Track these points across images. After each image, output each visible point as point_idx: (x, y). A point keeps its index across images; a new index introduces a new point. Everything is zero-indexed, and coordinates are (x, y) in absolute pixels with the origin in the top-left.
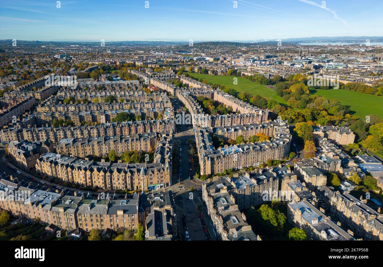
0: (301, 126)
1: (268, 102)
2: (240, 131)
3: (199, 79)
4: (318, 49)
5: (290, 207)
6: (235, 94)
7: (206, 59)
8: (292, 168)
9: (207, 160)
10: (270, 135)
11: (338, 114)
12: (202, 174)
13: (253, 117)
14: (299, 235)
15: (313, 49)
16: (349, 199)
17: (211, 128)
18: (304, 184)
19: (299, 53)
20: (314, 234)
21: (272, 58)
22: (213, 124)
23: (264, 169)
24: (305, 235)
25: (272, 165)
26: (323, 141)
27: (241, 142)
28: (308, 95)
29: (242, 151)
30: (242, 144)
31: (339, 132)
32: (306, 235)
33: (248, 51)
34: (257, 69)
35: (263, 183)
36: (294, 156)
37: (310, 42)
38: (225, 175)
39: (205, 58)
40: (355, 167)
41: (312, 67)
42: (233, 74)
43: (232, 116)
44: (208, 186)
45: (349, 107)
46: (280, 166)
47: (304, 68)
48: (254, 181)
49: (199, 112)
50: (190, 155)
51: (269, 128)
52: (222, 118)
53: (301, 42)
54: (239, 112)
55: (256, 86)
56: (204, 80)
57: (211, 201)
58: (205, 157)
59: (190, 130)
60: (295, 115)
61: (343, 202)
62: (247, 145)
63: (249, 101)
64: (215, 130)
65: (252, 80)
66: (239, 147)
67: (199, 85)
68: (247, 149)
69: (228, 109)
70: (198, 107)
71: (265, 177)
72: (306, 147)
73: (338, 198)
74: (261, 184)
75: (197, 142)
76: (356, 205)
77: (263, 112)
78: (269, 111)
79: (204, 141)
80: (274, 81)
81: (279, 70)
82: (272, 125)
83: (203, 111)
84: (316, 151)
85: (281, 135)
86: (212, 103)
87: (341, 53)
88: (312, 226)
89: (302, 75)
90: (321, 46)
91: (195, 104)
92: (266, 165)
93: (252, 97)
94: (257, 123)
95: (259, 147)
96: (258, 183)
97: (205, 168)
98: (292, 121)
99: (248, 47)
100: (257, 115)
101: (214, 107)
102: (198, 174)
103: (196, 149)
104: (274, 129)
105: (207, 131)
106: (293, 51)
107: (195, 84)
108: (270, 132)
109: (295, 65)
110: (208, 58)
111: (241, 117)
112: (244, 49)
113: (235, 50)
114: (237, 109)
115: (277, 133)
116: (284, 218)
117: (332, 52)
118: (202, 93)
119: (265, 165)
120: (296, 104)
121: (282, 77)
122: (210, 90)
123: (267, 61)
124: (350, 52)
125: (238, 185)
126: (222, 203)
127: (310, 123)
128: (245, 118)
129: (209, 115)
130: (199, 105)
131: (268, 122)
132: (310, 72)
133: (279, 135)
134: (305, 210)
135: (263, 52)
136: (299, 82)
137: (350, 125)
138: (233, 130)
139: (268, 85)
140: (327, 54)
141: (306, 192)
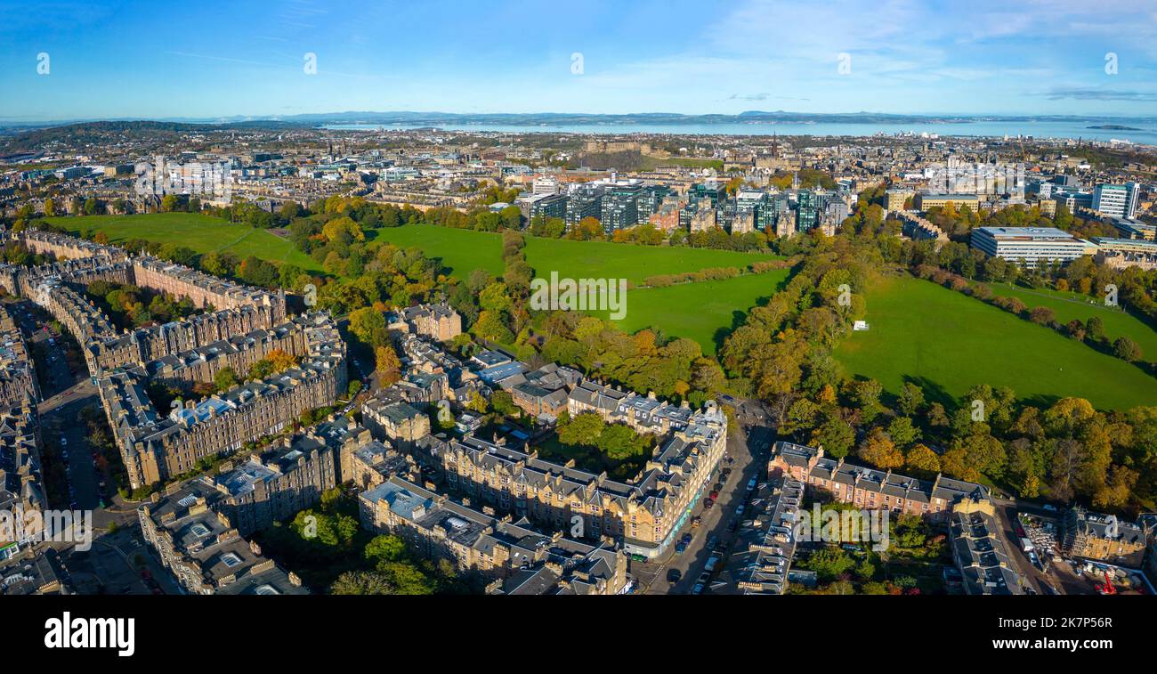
0: (361, 318)
1: (279, 272)
2: (222, 357)
3: (83, 232)
4: (362, 138)
5: (363, 499)
6: (192, 263)
7: (94, 172)
8: (359, 417)
9: (142, 451)
10: (299, 352)
11: (425, 277)
12: (134, 486)
13: (250, 314)
14: (388, 547)
15: (352, 139)
16: (476, 448)
17: (142, 364)
18: (387, 444)
19: (327, 148)
20: (421, 536)
21: (269, 161)
22: (145, 351)
23: (295, 436)
24: (400, 544)
25: (315, 420)
26: (409, 342)
27: (228, 384)
28: (362, 244)
29: (235, 407)
30: (233, 387)
31: (433, 315)
32: (402, 542)
33: (210, 145)
34: (238, 190)
35: (295, 468)
36: (359, 389)
37: (344, 124)
38: (198, 473)
39: (90, 169)
40: (473, 380)
41: (359, 179)
42: (180, 207)
43: (195, 321)
44: (154, 510)
45: (440, 259)
46: (331, 419)
47: (344, 181)
48: (273, 468)
49: (99, 327)
50: (94, 449)
51: (292, 337)
52: (166, 331)
53: (327, 123)
54: (212, 309)
55: (244, 232)
56: (97, 232)
57: (166, 539)
58: (137, 445)
59: (81, 384)
60: (345, 295)
61: (467, 457)
62: (245, 388)
63: (235, 274)
64: (152, 367)
65: (230, 219)
66: (224, 397)
67: (86, 250)
68: (246, 400)
69: (183, 305)
70: (95, 315)
71: (298, 453)
72: (379, 362)
73: (455, 453)
74: (291, 471)
75: (108, 411)
76: (490, 453)
77: (271, 298)
78: (286, 293)
79: (125, 405)
80: (285, 216)
81: (290, 190)
82: (298, 327)
83: (110, 323)
84: (400, 366)
85: (322, 347)
86: (133, 296)
87: (405, 148)
88: (414, 523)
89: (342, 199)
90: (366, 132)
91: (82, 306)
92: (301, 424)
93: (240, 264)
94: (263, 327)
95: (276, 387)
96: (285, 470)
97: (141, 471)
98: (342, 309)
99: (206, 135)
100: (259, 308)
101: (139, 305)
102: (123, 489)
103: (107, 429)
104: (306, 335)
105: (132, 376)
106: (315, 145)
107: (72, 248)
108: (297, 344)
109: (323, 177)
110: (99, 169)
111: (219, 320)
112: (197, 140)
113: (175, 143)
114: (206, 300)
115: (312, 343)
116: (353, 525)
117: (389, 145)
118: (98, 271)
119: (297, 425)
120: (342, 267)
121: (301, 206)
122: (121, 260)
123: (259, 168)
124: (421, 145)
125: (235, 488)
126: (199, 533)
127: (378, 307)
128: (230, 321)
129: (130, 332)
130: (96, 308)
131: (287, 321)
132: (356, 190)
133: (318, 348)
134: (395, 497)
135: (246, 147)
136: (339, 215)
137: (449, 296)
138: (203, 357)
139: (272, 227)
140: (381, 150)
141: (394, 459)
